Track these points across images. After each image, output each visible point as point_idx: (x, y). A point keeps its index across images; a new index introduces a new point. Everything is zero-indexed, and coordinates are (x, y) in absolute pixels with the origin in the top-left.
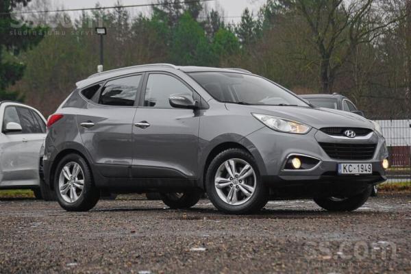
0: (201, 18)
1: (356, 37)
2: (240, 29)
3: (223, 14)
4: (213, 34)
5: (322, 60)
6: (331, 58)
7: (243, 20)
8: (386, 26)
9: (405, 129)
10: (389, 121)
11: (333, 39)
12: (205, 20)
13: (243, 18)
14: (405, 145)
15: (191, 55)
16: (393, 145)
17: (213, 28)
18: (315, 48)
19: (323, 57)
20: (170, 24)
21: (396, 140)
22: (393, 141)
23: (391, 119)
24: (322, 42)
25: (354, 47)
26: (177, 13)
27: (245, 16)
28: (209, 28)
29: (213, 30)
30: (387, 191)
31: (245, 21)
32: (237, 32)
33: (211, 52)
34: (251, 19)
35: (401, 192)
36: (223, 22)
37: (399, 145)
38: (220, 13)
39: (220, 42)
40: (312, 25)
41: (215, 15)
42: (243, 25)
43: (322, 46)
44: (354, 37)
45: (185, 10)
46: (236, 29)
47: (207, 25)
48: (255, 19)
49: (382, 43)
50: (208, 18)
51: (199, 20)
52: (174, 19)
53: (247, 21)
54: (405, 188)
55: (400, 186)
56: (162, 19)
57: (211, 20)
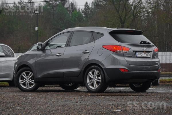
0: (66, 6)
1: (136, 15)
2: (84, 11)
3: (76, 4)
4: (72, 13)
5: (121, 25)
6: (125, 24)
7: (85, 7)
8: (148, 10)
9: (170, 56)
10: (163, 52)
11: (126, 16)
12: (68, 7)
13: (85, 6)
14: (170, 63)
15: (63, 22)
16: (165, 63)
17: (72, 10)
18: (118, 19)
19: (121, 23)
20: (53, 8)
21: (166, 61)
22: (165, 61)
23: (164, 51)
24: (121, 17)
25: (135, 19)
26: (56, 3)
27: (86, 5)
28: (70, 10)
29: (72, 11)
30: (162, 83)
31: (86, 7)
33: (71, 21)
34: (89, 6)
35: (168, 83)
36: (76, 8)
37: (167, 63)
38: (75, 4)
39: (75, 17)
40: (116, 9)
41: (72, 5)
42: (85, 9)
43: (121, 19)
44: (135, 15)
45: (59, 3)
46: (82, 11)
47: (69, 9)
48: (90, 6)
49: (146, 18)
50: (69, 6)
51: (65, 7)
52: (54, 6)
53: (87, 7)
54: (170, 82)
55: (168, 81)
56: (49, 6)
57: (71, 7)
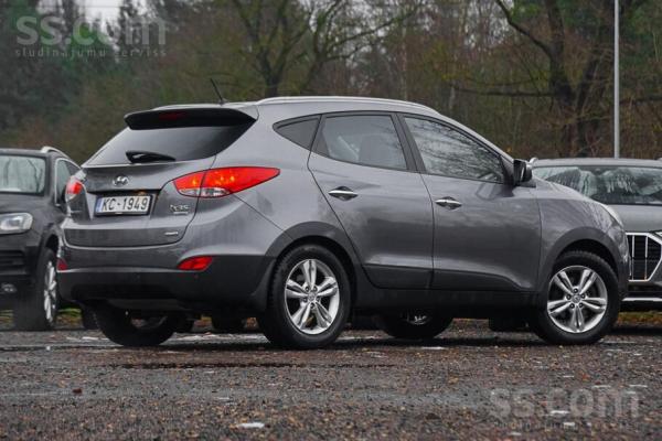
0: (44, 7)
1: (324, 48)
5: (266, 86)
7: (122, 14)
8: (373, 32)
11: (285, 51)
12: (51, 9)
13: (122, 9)
15: (28, 72)
17: (67, 24)
18: (254, 66)
19: (268, 81)
24: (265, 56)
25: (321, 65)
27: (126, 6)
31: (126, 15)
32: (112, 34)
33: (65, 68)
34: (136, 11)
40: (248, 25)
42: (122, 21)
43: (266, 64)
44: (320, 48)
46: (109, 28)
48: (143, 11)
50: (57, 7)
51: (40, 10)
53: (130, 15)
57: (62, 11)
